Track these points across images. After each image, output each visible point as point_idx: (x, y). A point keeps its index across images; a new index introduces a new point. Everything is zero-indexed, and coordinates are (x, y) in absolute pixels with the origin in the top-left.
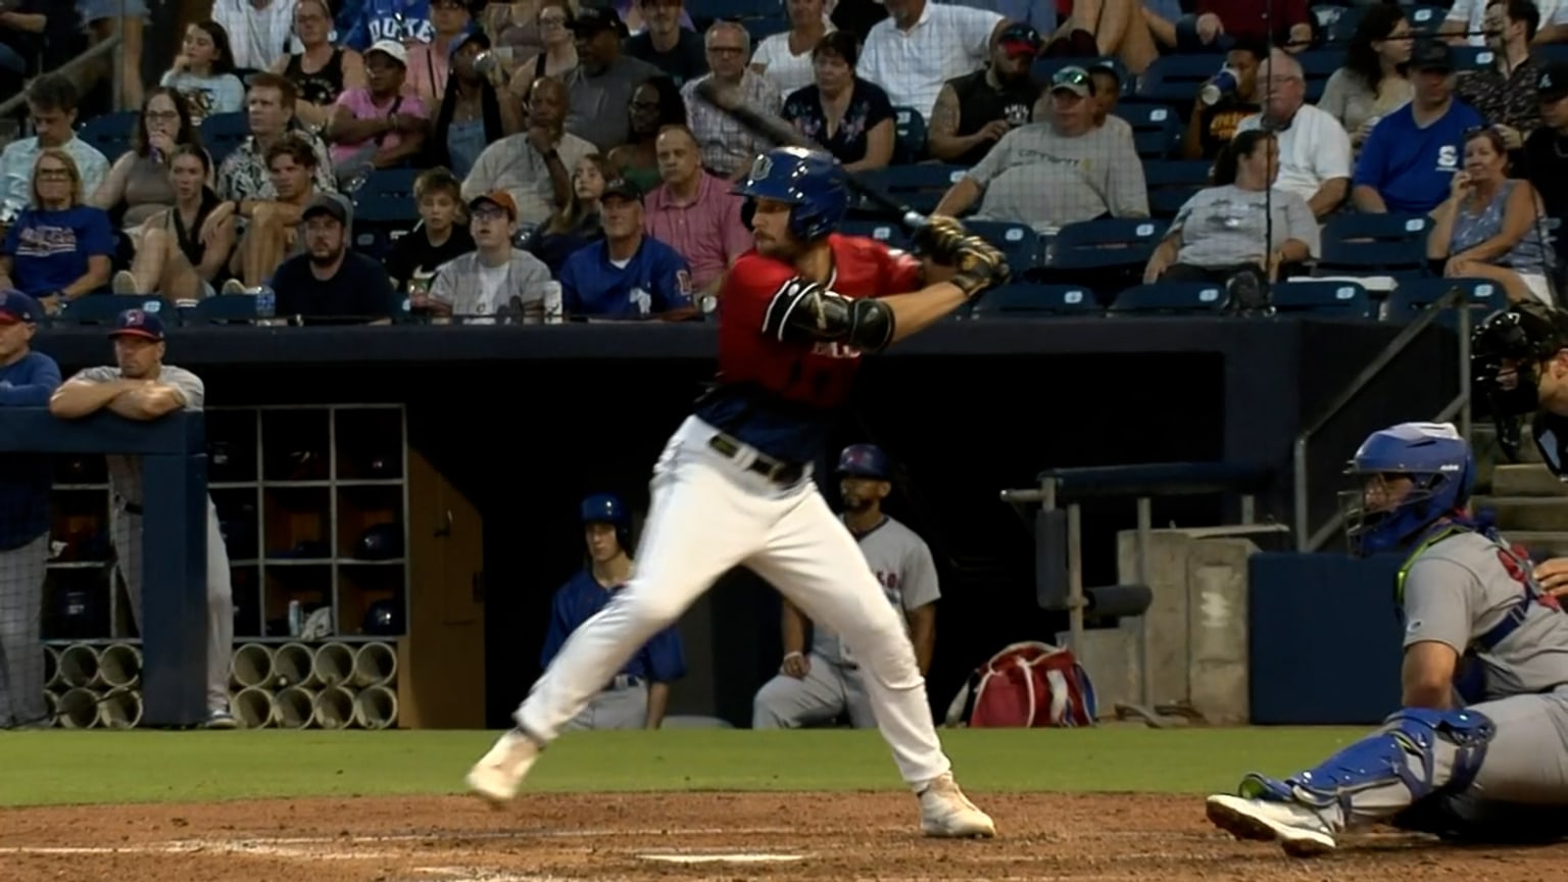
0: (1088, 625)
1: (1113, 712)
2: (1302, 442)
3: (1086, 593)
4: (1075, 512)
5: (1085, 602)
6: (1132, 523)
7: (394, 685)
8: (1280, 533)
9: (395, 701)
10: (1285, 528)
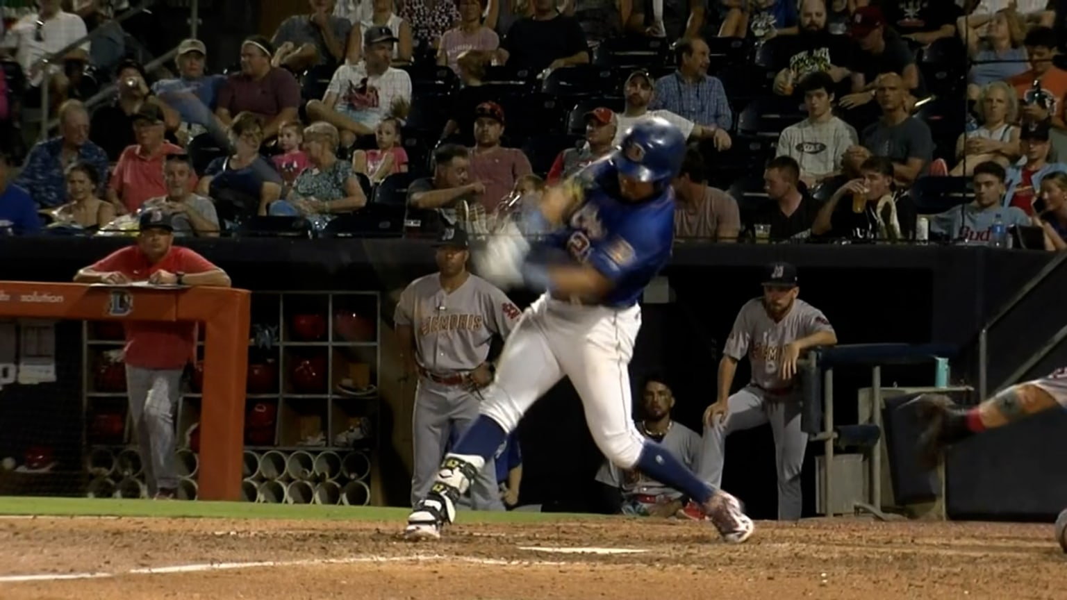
0: (837, 451)
1: (853, 510)
2: (984, 331)
3: (835, 429)
4: (829, 374)
5: (836, 435)
6: (868, 383)
7: (368, 481)
8: (968, 391)
9: (368, 491)
10: (971, 389)
